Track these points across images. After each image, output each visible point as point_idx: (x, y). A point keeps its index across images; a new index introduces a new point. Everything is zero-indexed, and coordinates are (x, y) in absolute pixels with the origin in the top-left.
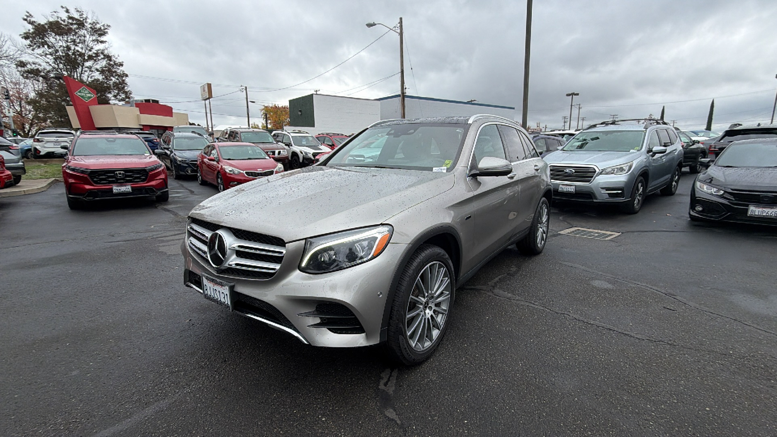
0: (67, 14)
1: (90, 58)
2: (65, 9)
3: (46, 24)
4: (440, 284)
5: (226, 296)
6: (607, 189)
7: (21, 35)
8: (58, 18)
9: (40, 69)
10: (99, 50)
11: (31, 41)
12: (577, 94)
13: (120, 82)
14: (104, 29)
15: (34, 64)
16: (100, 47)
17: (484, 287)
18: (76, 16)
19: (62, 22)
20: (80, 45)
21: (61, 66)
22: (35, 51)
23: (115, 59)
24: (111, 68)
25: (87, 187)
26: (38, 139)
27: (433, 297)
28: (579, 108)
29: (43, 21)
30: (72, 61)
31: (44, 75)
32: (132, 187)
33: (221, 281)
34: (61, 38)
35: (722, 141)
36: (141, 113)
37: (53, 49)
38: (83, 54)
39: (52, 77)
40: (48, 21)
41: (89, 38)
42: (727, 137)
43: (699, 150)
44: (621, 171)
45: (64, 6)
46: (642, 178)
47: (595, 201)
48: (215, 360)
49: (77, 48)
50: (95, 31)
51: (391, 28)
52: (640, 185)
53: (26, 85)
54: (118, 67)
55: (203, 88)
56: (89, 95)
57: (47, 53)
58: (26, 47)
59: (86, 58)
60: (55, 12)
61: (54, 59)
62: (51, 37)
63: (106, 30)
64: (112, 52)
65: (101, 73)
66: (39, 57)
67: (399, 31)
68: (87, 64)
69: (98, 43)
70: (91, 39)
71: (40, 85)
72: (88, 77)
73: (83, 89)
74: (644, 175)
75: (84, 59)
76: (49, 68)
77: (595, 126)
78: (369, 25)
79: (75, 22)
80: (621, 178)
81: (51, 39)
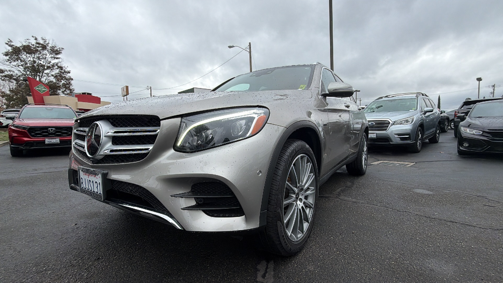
0: (36, 41)
1: (48, 68)
2: (34, 38)
3: (21, 47)
4: (308, 178)
5: (99, 185)
6: (399, 135)
7: (3, 53)
8: (29, 43)
9: (13, 75)
10: (55, 63)
11: (9, 57)
12: (359, 91)
13: (67, 83)
14: (59, 50)
15: (10, 71)
16: (56, 61)
17: (332, 195)
18: (42, 42)
19: (32, 46)
20: (43, 60)
21: (28, 73)
22: (12, 63)
23: (65, 69)
24: (62, 74)
25: (26, 139)
26: (2, 115)
27: (302, 189)
28: (360, 100)
29: (18, 45)
30: (36, 69)
31: (16, 78)
32: (60, 140)
33: (94, 169)
34: (30, 56)
35: (462, 108)
36: (78, 101)
37: (24, 63)
38: (44, 65)
39: (21, 80)
40: (23, 45)
41: (49, 56)
42: (465, 106)
43: (445, 117)
44: (407, 122)
45: (34, 36)
46: (420, 128)
47: (391, 143)
48: (88, 258)
49: (40, 62)
50: (53, 51)
51: (244, 49)
52: (419, 133)
53: (4, 87)
54: (67, 74)
55: (123, 89)
56: (44, 89)
57: (20, 64)
58: (5, 61)
59: (46, 68)
60: (28, 40)
61: (24, 68)
62: (23, 55)
63: (61, 51)
64: (64, 65)
65: (55, 78)
66: (14, 67)
67: (249, 50)
68: (46, 71)
69: (54, 59)
70: (50, 56)
71: (13, 85)
72: (46, 80)
73: (40, 85)
74: (421, 127)
75: (44, 68)
76: (19, 74)
77: (382, 98)
78: (230, 47)
79: (40, 46)
80: (407, 127)
81: (24, 56)
